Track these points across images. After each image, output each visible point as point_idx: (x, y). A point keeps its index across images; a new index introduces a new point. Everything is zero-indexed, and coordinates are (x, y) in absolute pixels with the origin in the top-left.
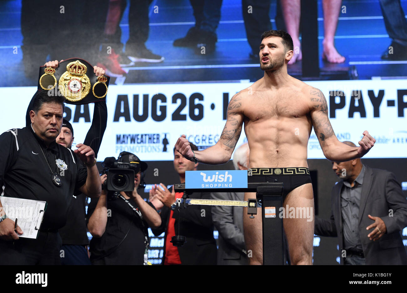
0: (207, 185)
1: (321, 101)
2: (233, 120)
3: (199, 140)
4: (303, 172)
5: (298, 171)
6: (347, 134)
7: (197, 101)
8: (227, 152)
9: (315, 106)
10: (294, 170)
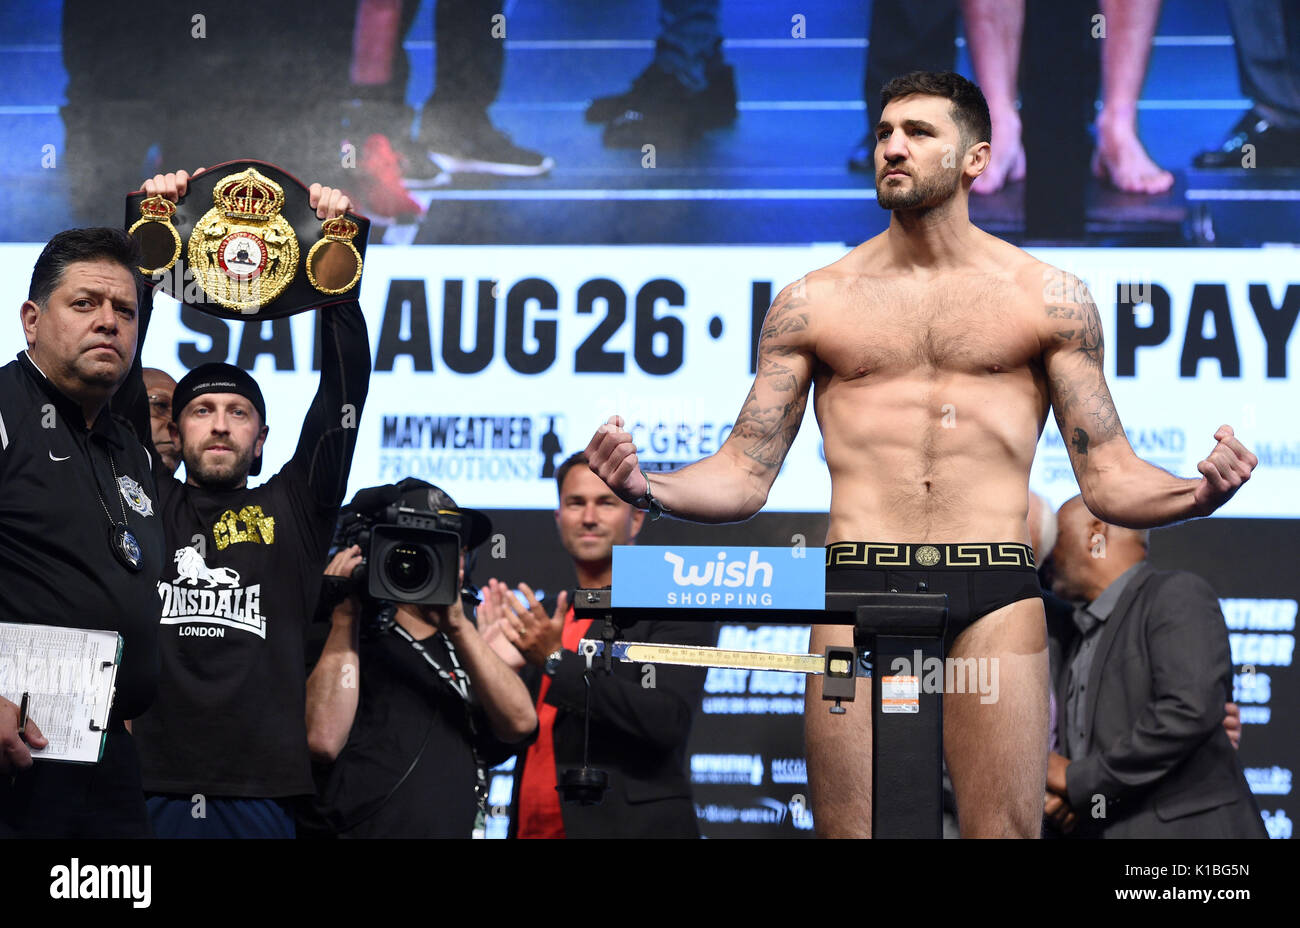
0: (686, 595)
1: (1080, 318)
2: (779, 373)
3: (665, 440)
4: (1014, 559)
5: (996, 557)
6: (1173, 432)
7: (662, 308)
8: (755, 480)
9: (1061, 334)
10: (983, 553)
